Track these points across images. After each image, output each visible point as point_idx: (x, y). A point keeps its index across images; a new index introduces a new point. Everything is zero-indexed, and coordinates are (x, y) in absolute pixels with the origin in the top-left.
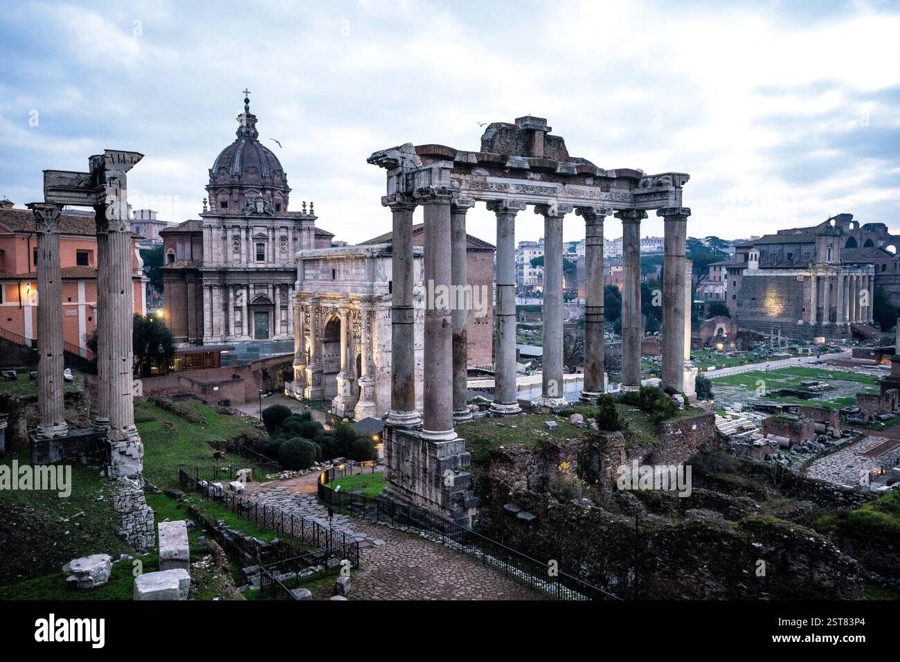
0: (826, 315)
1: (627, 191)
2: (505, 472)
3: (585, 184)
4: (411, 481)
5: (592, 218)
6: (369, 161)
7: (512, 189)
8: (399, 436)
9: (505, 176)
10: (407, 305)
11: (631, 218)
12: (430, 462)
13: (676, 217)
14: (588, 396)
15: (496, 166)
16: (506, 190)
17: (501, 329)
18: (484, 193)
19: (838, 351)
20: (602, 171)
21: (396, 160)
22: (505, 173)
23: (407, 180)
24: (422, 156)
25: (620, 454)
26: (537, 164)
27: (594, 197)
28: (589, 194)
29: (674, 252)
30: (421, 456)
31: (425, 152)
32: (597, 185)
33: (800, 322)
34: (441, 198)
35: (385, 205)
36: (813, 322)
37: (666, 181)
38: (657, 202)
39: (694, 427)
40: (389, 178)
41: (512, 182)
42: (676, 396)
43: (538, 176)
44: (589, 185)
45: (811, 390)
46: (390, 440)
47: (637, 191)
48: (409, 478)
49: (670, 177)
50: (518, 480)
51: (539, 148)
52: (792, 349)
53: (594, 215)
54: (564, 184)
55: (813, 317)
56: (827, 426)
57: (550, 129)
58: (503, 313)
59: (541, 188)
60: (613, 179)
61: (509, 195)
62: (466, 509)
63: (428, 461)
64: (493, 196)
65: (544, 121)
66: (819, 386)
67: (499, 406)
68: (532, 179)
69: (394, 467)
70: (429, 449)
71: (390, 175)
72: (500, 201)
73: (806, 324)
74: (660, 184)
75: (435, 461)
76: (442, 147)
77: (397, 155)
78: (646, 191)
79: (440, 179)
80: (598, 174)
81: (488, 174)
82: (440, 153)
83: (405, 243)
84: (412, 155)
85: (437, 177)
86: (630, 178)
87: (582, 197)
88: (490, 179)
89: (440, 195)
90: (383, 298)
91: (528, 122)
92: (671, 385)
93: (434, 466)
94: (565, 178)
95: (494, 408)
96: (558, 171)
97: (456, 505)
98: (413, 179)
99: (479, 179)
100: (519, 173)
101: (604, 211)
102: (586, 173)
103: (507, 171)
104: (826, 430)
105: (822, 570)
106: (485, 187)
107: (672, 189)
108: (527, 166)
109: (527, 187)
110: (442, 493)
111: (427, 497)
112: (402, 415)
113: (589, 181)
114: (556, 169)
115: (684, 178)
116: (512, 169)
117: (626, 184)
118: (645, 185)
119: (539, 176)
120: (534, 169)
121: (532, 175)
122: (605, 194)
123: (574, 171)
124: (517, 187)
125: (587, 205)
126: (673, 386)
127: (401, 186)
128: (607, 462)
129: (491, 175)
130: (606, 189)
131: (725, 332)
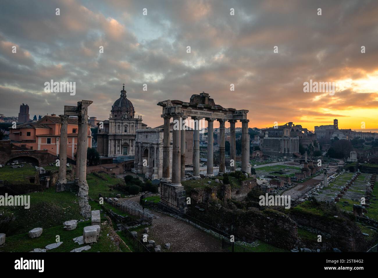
0: (286, 150)
1: (232, 115)
2: (195, 196)
3: (220, 112)
5: (222, 122)
6: (158, 104)
7: (199, 113)
8: (164, 185)
9: (197, 109)
10: (168, 146)
11: (233, 122)
12: (174, 193)
13: (245, 122)
14: (220, 173)
15: (194, 107)
17: (195, 154)
18: (191, 114)
19: (290, 161)
20: (224, 109)
21: (166, 104)
23: (168, 110)
24: (173, 103)
25: (229, 191)
26: (206, 106)
28: (221, 115)
29: (245, 132)
30: (171, 191)
32: (223, 113)
33: (280, 152)
35: (162, 117)
36: (283, 152)
37: (242, 112)
39: (251, 183)
40: (163, 109)
41: (199, 111)
42: (245, 174)
45: (283, 172)
46: (162, 186)
47: (234, 115)
48: (167, 198)
50: (199, 199)
51: (207, 102)
52: (278, 160)
53: (222, 121)
54: (214, 112)
55: (283, 151)
57: (210, 97)
58: (196, 149)
59: (207, 113)
60: (227, 111)
61: (198, 115)
62: (184, 207)
64: (193, 115)
65: (208, 94)
66: (285, 171)
67: (194, 176)
68: (205, 111)
69: (163, 194)
70: (173, 189)
72: (195, 117)
73: (281, 153)
74: (241, 113)
76: (179, 101)
77: (166, 103)
78: (237, 115)
79: (178, 110)
80: (223, 109)
82: (178, 103)
84: (170, 103)
86: (232, 111)
87: (219, 116)
88: (192, 110)
90: (161, 144)
91: (204, 95)
92: (244, 170)
94: (214, 110)
95: (193, 177)
96: (212, 108)
97: (181, 206)
98: (170, 110)
99: (189, 110)
100: (201, 109)
101: (225, 120)
102: (220, 109)
104: (287, 183)
105: (286, 225)
106: (191, 112)
107: (244, 114)
108: (203, 107)
109: (203, 113)
110: (177, 203)
111: (173, 204)
112: (165, 179)
113: (221, 111)
115: (247, 111)
116: (199, 107)
117: (231, 112)
118: (236, 113)
119: (207, 110)
120: (205, 108)
121: (204, 109)
122: (225, 115)
123: (216, 109)
124: (200, 113)
125: (220, 118)
126: (245, 171)
127: (167, 112)
128: (226, 193)
129: (193, 109)
130: (226, 114)
131: (259, 155)
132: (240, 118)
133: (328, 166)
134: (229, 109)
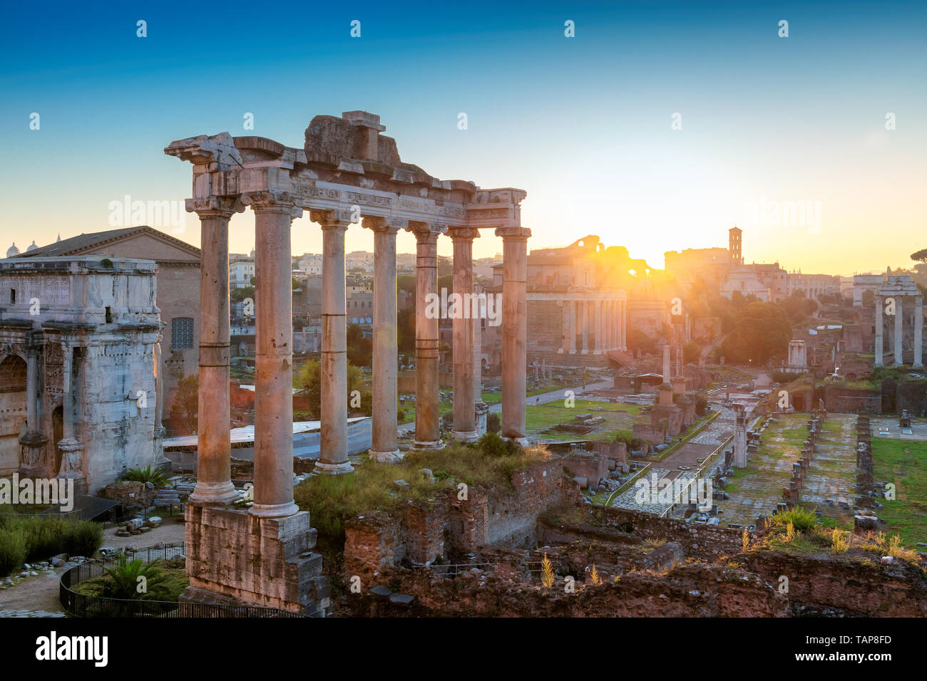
0: (585, 344)
1: (460, 206)
2: (366, 548)
3: (419, 196)
4: (233, 574)
5: (425, 235)
6: (167, 151)
7: (344, 197)
8: (213, 515)
9: (335, 180)
10: (223, 341)
11: (463, 236)
12: (267, 545)
13: (514, 236)
14: (421, 446)
15: (325, 168)
16: (338, 199)
17: (330, 370)
18: (312, 201)
19: (599, 381)
20: (437, 180)
21: (210, 153)
22: (336, 178)
23: (226, 180)
24: (242, 149)
25: (483, 511)
26: (372, 169)
27: (429, 212)
28: (423, 208)
29: (515, 278)
30: (252, 539)
31: (246, 146)
32: (432, 198)
33: (561, 351)
34: (282, 206)
35: (189, 210)
36: (573, 352)
37: (505, 197)
38: (496, 220)
39: (545, 474)
40: (196, 175)
41: (343, 188)
42: (519, 440)
43: (370, 183)
44: (424, 197)
45: (587, 424)
46: (197, 520)
47: (470, 207)
48: (229, 569)
49: (510, 192)
50: (383, 556)
51: (372, 152)
52: (555, 380)
53: (429, 232)
54: (399, 194)
55: (573, 345)
56: (616, 462)
57: (384, 128)
58: (332, 349)
59: (375, 197)
60: (447, 191)
61: (341, 205)
62: (317, 600)
63: (262, 545)
64: (320, 204)
65: (377, 118)
66: (593, 419)
67: (327, 466)
68: (365, 187)
69: (203, 557)
70: (265, 528)
71: (198, 171)
72: (328, 212)
73: (567, 352)
74: (497, 201)
75: (276, 542)
76: (268, 141)
77: (212, 147)
78: (481, 207)
79: (278, 182)
80: (434, 185)
81: (317, 177)
82: (265, 148)
83: (219, 261)
84: (229, 148)
85: (274, 178)
86: (464, 191)
87: (416, 210)
88: (321, 184)
89: (280, 202)
90: (99, 329)
91: (360, 118)
92: (513, 427)
93: (274, 550)
94: (400, 187)
95: (321, 469)
96: (394, 178)
97: (305, 597)
98: (236, 178)
99: (307, 183)
100: (351, 178)
101: (439, 228)
102: (418, 182)
103: (338, 175)
104: (616, 466)
106: (314, 192)
107: (511, 206)
108: (361, 170)
109: (359, 196)
110: (287, 584)
111: (262, 592)
112: (215, 487)
113: (424, 192)
114: (392, 176)
115: (522, 194)
116: (344, 173)
117: (459, 197)
118: (479, 200)
119: (373, 184)
120: (368, 175)
121: (365, 182)
122: (439, 208)
123: (410, 180)
124: (350, 194)
125: (420, 220)
126: (516, 429)
127: (216, 188)
128: (471, 523)
129: (321, 179)
130: (440, 203)
131: (488, 363)
132: (498, 221)
133: (728, 395)
134: (454, 183)
